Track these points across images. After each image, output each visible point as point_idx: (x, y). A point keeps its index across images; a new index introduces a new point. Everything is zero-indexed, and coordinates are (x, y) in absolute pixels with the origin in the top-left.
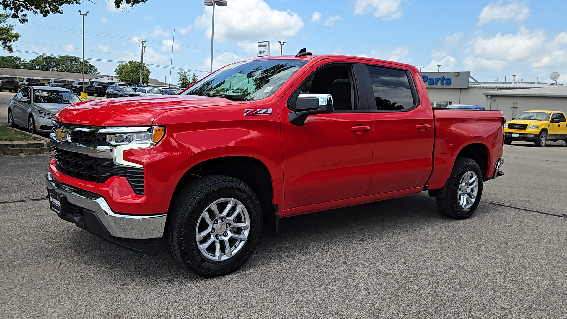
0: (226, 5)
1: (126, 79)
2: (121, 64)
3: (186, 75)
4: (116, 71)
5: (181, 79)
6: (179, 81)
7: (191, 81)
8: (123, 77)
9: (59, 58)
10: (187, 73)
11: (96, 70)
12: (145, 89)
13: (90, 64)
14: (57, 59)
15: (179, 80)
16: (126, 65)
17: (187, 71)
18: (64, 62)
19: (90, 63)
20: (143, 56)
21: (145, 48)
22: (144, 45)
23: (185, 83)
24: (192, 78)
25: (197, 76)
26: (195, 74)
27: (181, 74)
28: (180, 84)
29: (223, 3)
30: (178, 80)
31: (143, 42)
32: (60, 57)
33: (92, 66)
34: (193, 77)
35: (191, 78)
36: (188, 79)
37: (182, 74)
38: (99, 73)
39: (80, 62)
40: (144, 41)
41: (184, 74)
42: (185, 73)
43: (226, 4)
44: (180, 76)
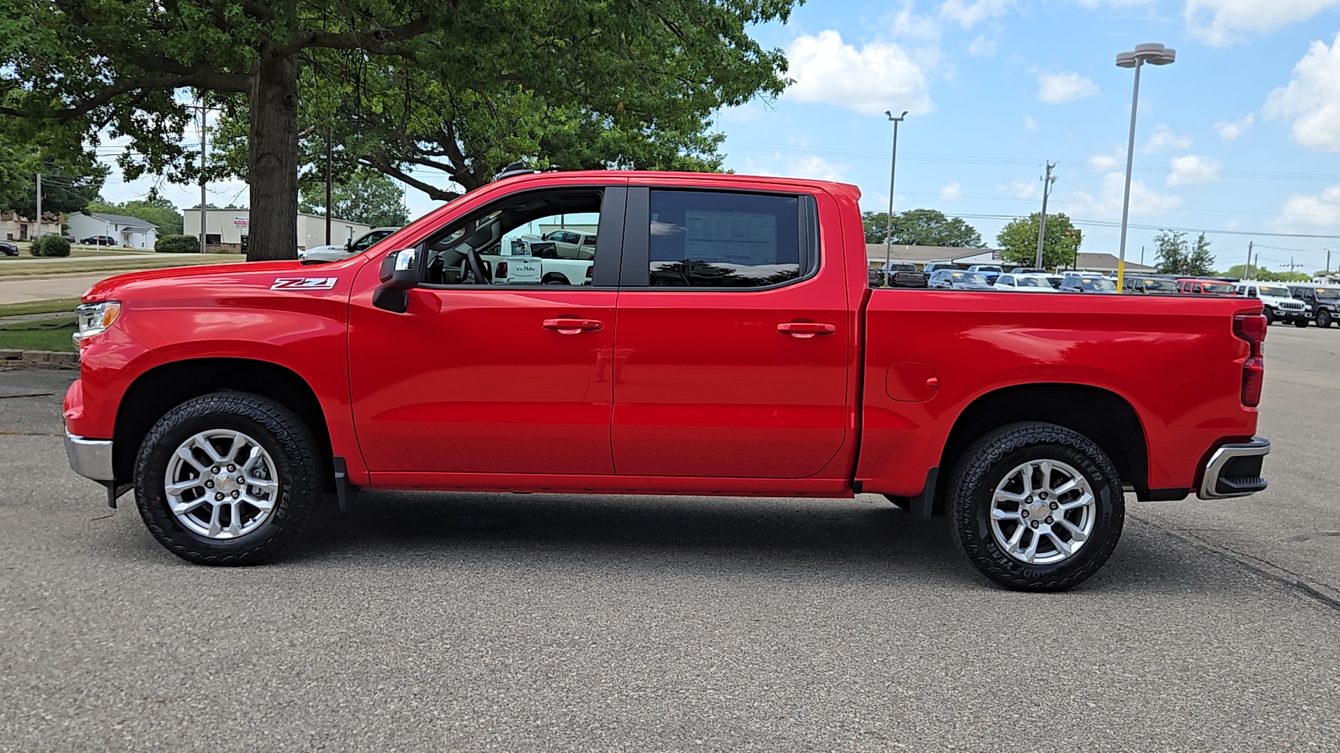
0: (1173, 61)
1: (1020, 256)
2: (1013, 221)
3: (1179, 241)
4: (999, 238)
5: (1164, 253)
6: (1159, 257)
7: (1190, 256)
8: (1016, 252)
9: (902, 216)
10: (1181, 237)
11: (978, 238)
12: (1013, 278)
13: (967, 226)
14: (898, 218)
15: (1159, 254)
16: (1023, 223)
17: (1181, 232)
18: (913, 224)
19: (966, 224)
20: (1048, 199)
21: (1053, 182)
22: (1051, 176)
23: (1175, 262)
24: (1193, 248)
25: (1208, 244)
26: (1202, 238)
27: (1163, 240)
28: (1159, 264)
29: (1161, 56)
30: (1156, 256)
31: (1049, 167)
32: (905, 214)
33: (970, 230)
34: (1196, 246)
35: (1191, 249)
36: (1182, 251)
37: (1166, 239)
38: (985, 244)
39: (944, 222)
40: (1052, 165)
41: (1172, 241)
42: (1175, 236)
43: (1174, 57)
44: (1161, 245)
